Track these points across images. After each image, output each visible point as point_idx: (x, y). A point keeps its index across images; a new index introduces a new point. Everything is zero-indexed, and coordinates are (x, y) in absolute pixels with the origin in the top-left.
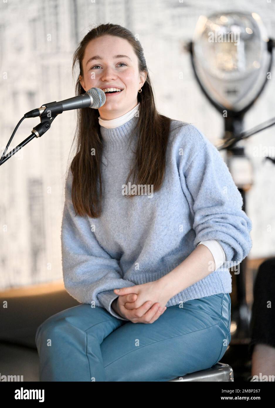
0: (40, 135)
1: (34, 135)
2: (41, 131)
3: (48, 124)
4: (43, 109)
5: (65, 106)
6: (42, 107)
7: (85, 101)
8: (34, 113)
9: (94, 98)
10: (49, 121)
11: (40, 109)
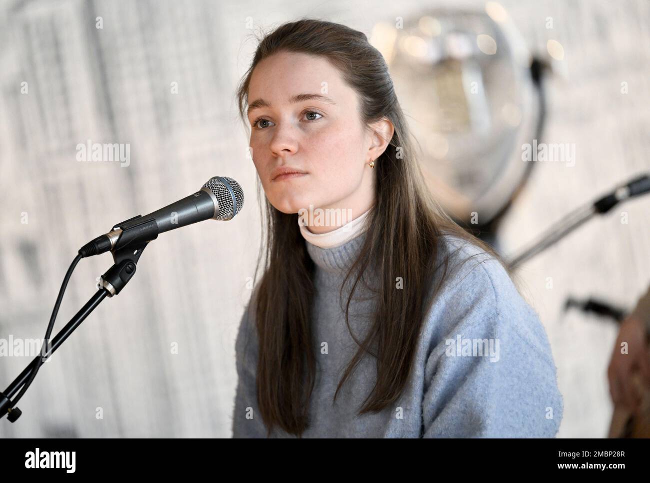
0: (117, 291)
1: (105, 292)
2: (118, 280)
3: (130, 266)
4: (116, 235)
5: (161, 222)
6: (113, 230)
7: (202, 207)
8: (99, 246)
9: (219, 197)
10: (132, 259)
11: (110, 235)
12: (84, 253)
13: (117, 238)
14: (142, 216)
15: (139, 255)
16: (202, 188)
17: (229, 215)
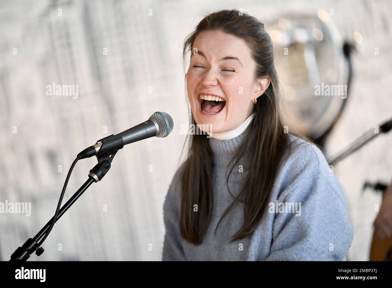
0: (100, 179)
1: (93, 179)
2: (100, 173)
3: (107, 164)
4: (99, 146)
5: (125, 138)
6: (97, 143)
7: (150, 129)
8: (89, 152)
9: (159, 124)
10: (108, 160)
11: (95, 146)
12: (80, 157)
13: (99, 148)
14: (114, 135)
15: (112, 158)
16: (149, 119)
17: (165, 134)
